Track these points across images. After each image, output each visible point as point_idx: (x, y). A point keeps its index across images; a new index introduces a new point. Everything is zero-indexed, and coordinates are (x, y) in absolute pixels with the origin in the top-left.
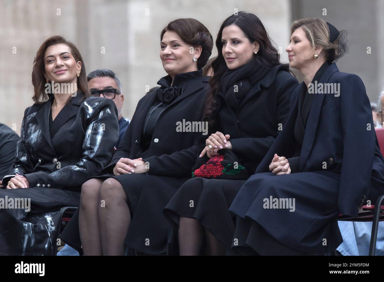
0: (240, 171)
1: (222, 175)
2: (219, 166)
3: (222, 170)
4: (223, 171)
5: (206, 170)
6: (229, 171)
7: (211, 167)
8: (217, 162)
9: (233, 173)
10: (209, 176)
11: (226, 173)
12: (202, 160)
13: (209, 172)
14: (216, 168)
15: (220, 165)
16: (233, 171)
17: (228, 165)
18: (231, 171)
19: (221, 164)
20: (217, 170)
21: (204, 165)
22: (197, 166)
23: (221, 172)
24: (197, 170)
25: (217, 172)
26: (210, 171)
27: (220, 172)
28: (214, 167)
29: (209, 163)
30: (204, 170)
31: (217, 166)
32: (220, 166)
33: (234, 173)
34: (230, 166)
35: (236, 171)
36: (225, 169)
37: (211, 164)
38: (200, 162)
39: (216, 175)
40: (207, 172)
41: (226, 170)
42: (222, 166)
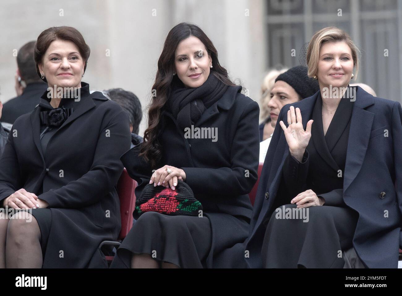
0: (197, 208)
1: (178, 212)
2: (173, 201)
3: (177, 205)
4: (179, 207)
5: (157, 205)
6: (186, 208)
7: (163, 201)
8: (170, 196)
9: (189, 209)
10: (161, 211)
11: (182, 209)
12: (150, 192)
13: (160, 207)
14: (169, 203)
15: (174, 199)
16: (189, 207)
17: (184, 201)
18: (188, 207)
19: (176, 200)
20: (171, 206)
21: (154, 198)
22: (144, 199)
23: (176, 208)
24: (144, 204)
25: (171, 208)
26: (162, 206)
27: (174, 208)
28: (168, 202)
29: (160, 197)
30: (154, 205)
31: (171, 201)
32: (175, 201)
33: (191, 209)
34: (187, 202)
35: (193, 208)
36: (180, 205)
37: (163, 198)
38: (148, 194)
39: (170, 212)
40: (158, 207)
41: (182, 206)
42: (177, 202)
